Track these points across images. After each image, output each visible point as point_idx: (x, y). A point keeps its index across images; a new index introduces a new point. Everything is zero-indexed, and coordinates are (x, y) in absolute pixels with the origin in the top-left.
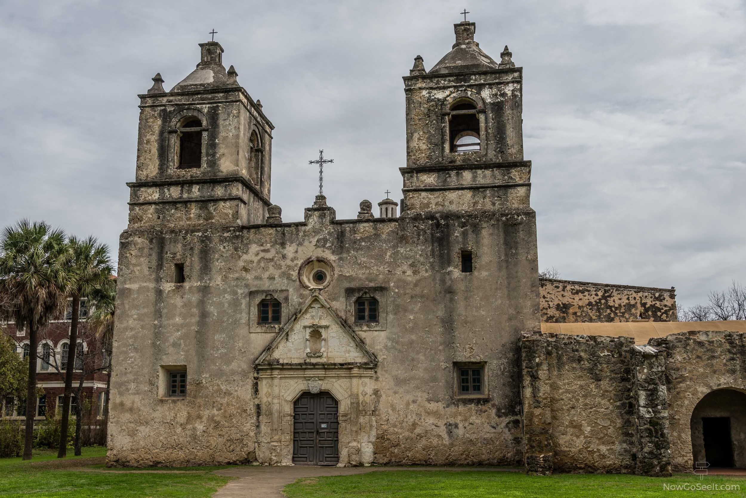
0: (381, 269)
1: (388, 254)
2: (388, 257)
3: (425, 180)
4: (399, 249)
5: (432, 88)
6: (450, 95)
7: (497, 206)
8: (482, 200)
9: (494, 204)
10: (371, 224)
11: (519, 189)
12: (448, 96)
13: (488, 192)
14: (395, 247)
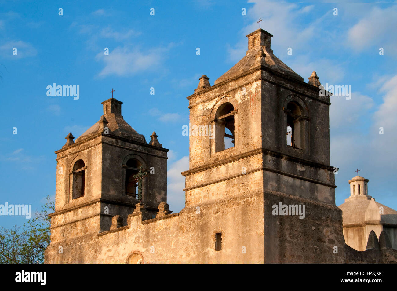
0: (168, 255)
1: (173, 243)
2: (172, 245)
3: (197, 179)
4: (179, 238)
5: (204, 102)
6: (216, 104)
7: (242, 192)
8: (232, 188)
9: (239, 190)
10: (164, 220)
11: (256, 173)
12: (215, 105)
13: (236, 180)
14: (176, 236)
